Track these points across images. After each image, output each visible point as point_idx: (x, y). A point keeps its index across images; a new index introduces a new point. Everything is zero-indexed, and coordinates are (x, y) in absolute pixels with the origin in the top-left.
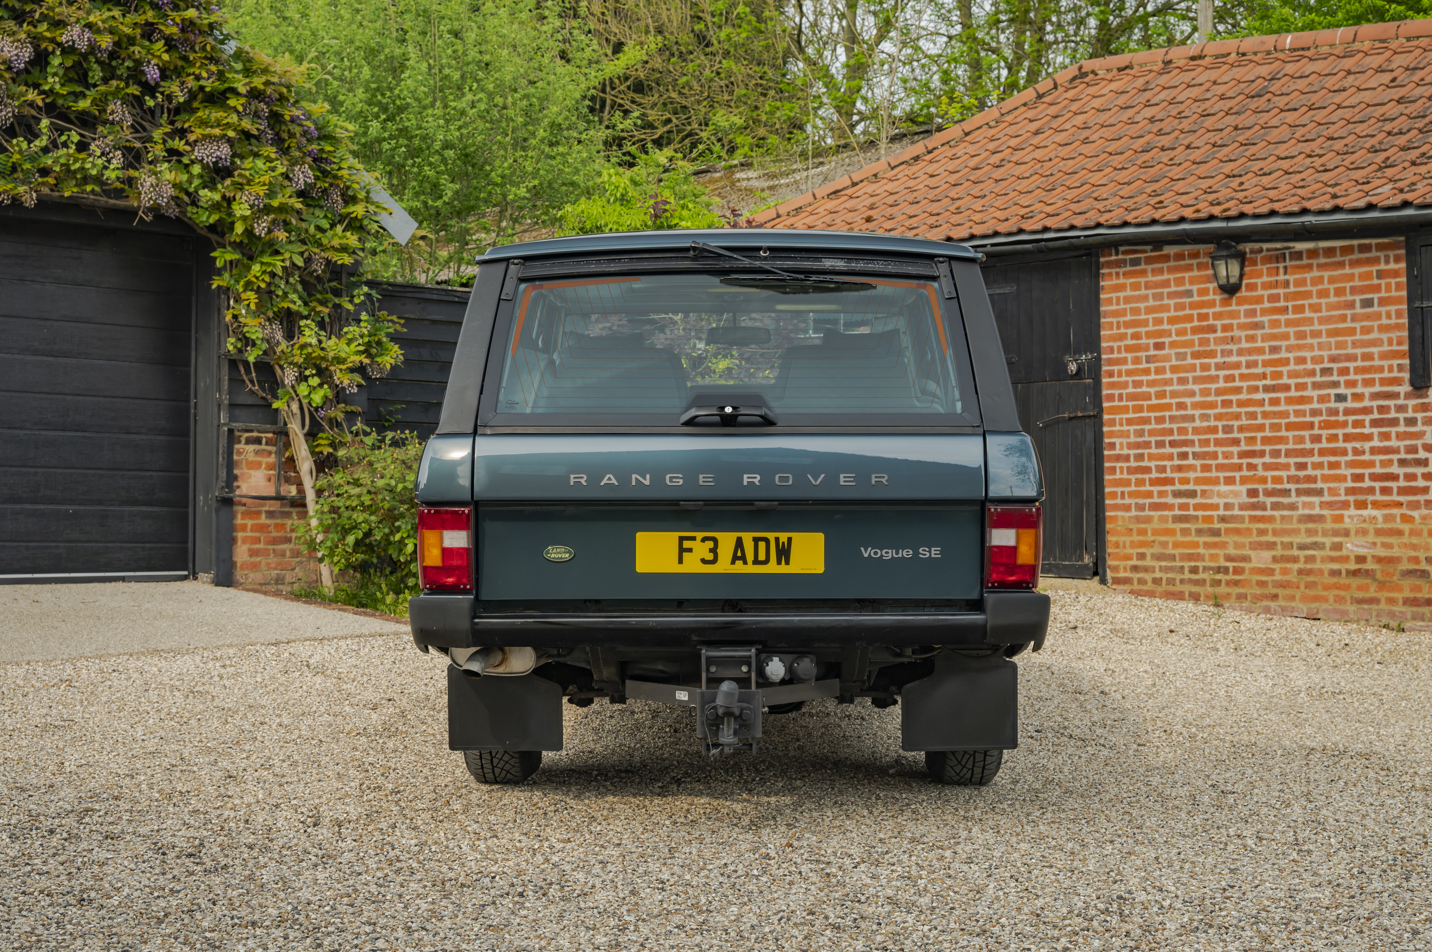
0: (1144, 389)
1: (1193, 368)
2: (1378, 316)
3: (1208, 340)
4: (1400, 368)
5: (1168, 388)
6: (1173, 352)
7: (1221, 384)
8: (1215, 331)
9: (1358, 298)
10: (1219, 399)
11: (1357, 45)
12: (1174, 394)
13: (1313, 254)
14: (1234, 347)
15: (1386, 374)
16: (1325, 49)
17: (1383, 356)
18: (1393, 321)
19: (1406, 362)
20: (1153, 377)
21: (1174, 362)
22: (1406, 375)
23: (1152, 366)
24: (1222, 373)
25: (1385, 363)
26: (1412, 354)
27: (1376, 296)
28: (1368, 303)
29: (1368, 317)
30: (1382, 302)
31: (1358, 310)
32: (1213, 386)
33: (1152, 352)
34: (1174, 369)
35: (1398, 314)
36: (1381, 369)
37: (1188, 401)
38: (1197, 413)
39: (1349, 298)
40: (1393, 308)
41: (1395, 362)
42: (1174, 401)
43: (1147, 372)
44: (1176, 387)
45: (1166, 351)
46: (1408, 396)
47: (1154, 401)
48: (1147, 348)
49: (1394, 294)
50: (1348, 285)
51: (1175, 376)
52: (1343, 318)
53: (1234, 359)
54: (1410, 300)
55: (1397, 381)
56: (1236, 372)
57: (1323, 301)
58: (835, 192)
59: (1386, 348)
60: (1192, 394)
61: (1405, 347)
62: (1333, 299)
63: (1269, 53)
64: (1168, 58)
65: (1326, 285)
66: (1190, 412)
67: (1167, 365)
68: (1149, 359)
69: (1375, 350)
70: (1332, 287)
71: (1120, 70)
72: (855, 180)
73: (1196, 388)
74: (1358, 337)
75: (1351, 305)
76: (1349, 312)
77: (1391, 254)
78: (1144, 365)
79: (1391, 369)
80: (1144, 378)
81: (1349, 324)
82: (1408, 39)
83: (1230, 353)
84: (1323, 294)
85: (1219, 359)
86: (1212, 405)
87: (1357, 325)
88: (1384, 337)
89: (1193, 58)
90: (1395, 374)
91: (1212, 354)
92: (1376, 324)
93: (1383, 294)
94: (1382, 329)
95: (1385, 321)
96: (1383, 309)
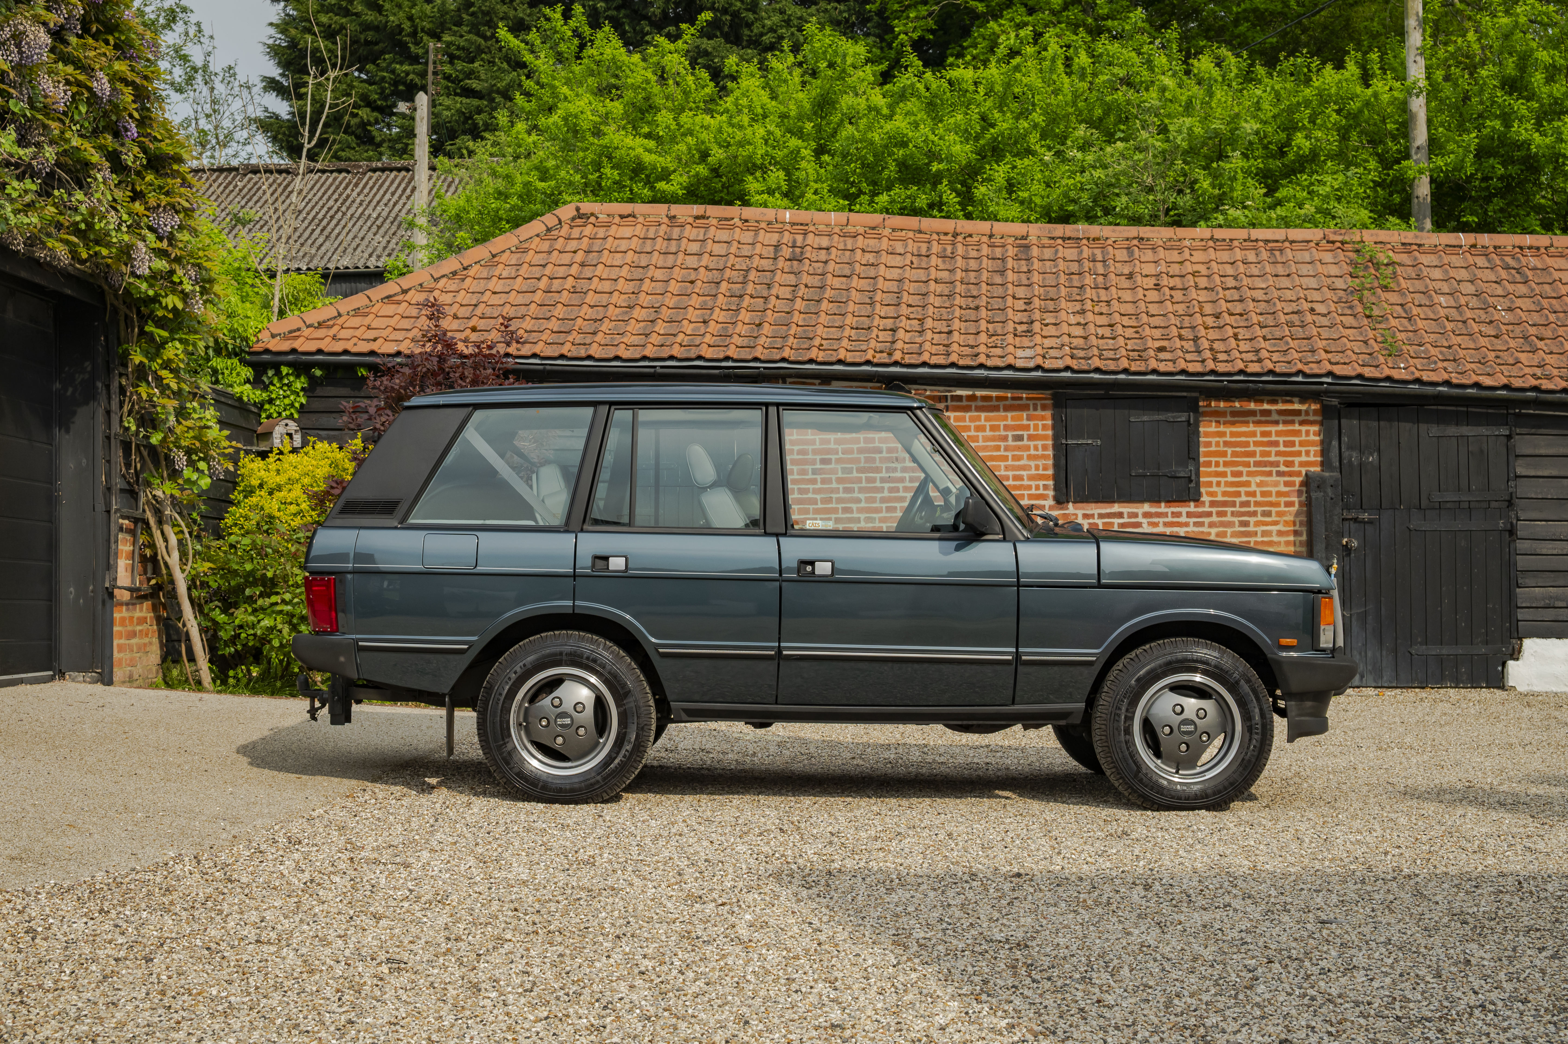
0: (810, 495)
1: (859, 480)
2: (1028, 448)
3: (874, 459)
4: (1046, 487)
5: (834, 496)
6: (839, 467)
7: (886, 494)
8: (881, 452)
9: (1010, 434)
10: (884, 506)
11: (850, 228)
12: (839, 500)
13: (972, 398)
14: (899, 466)
15: (1033, 492)
16: (822, 227)
17: (1031, 478)
18: (1040, 452)
19: (1051, 483)
20: (819, 486)
21: (840, 475)
22: (1051, 493)
23: (818, 477)
24: (886, 485)
25: (1033, 483)
26: (1055, 477)
27: (1025, 433)
28: (1019, 438)
29: (1019, 448)
30: (1031, 438)
31: (1010, 442)
32: (879, 495)
33: (818, 466)
34: (839, 481)
35: (1045, 448)
36: (1029, 487)
37: (854, 506)
38: (862, 516)
39: (1003, 433)
40: (1040, 443)
41: (1041, 483)
42: (840, 506)
43: (814, 481)
44: (841, 495)
45: (832, 466)
46: (1051, 508)
47: (820, 506)
48: (813, 462)
49: (1040, 432)
50: (1002, 423)
51: (841, 486)
52: (998, 448)
53: (898, 474)
54: (1056, 438)
55: (1043, 497)
56: (900, 485)
57: (980, 434)
58: (388, 297)
59: (1033, 472)
60: (859, 501)
61: (1050, 472)
62: (988, 433)
63: (769, 223)
64: (672, 213)
65: (983, 422)
66: (855, 515)
67: (834, 477)
68: (814, 472)
69: (1024, 473)
70: (988, 424)
71: (622, 217)
72: (405, 287)
73: (862, 496)
74: (1010, 463)
75: (1005, 438)
76: (1002, 444)
77: (1039, 403)
78: (810, 476)
79: (1037, 488)
80: (811, 487)
81: (1002, 453)
82: (894, 230)
83: (895, 470)
84: (979, 429)
85: (884, 474)
86: (877, 510)
87: (1009, 454)
88: (1032, 463)
89: (697, 218)
90: (1041, 491)
91: (878, 470)
92: (1025, 454)
93: (1032, 432)
94: (1030, 457)
95: (1032, 452)
96: (1032, 443)
